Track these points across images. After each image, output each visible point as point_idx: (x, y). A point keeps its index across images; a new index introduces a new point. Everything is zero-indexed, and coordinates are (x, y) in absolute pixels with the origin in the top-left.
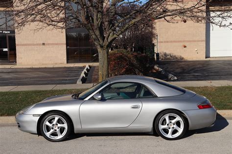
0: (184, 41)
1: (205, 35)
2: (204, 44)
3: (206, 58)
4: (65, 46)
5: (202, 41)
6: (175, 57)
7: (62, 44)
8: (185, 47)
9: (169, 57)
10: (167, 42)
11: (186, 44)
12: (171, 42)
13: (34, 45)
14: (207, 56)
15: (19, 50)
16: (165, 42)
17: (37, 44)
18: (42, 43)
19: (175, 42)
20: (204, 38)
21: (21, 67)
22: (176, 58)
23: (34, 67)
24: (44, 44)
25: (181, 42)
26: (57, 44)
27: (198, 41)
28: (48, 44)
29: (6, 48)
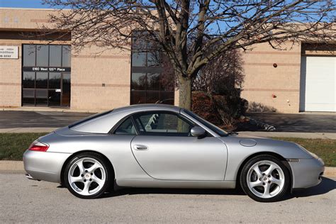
0: (274, 90)
1: (299, 84)
2: (297, 95)
3: (300, 111)
4: (129, 88)
5: (296, 90)
6: (266, 109)
7: (126, 86)
8: (275, 97)
9: (258, 107)
10: (253, 90)
11: (275, 93)
12: (258, 90)
13: (92, 85)
14: (302, 110)
15: (74, 90)
16: (250, 90)
17: (96, 85)
18: (101, 83)
19: (262, 90)
20: (298, 87)
21: (75, 111)
22: (268, 109)
23: (90, 112)
24: (104, 85)
25: (269, 90)
26: (119, 86)
27: (291, 91)
28: (109, 85)
29: (59, 88)
